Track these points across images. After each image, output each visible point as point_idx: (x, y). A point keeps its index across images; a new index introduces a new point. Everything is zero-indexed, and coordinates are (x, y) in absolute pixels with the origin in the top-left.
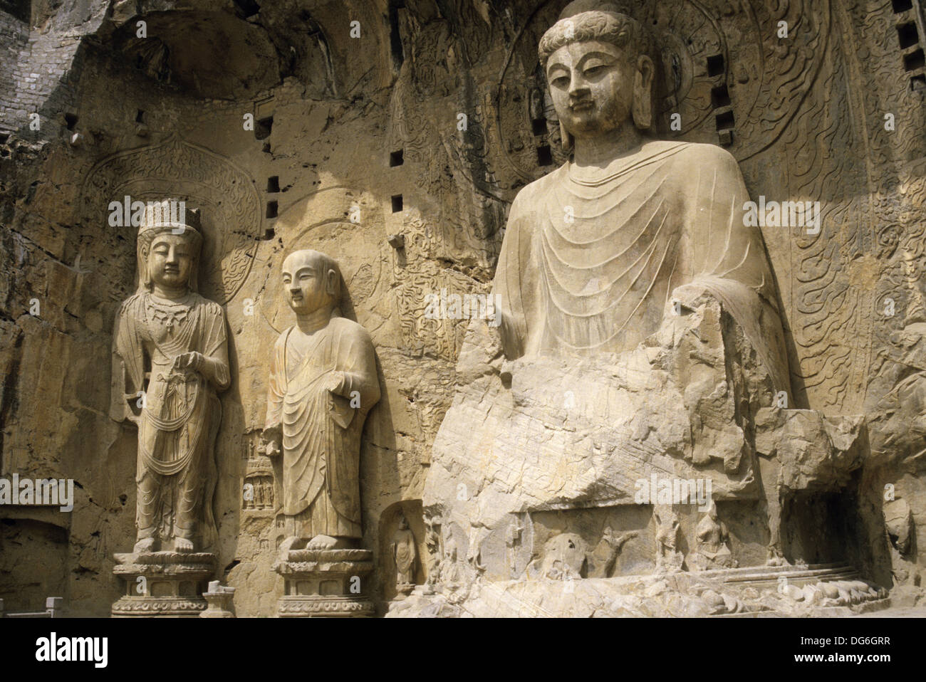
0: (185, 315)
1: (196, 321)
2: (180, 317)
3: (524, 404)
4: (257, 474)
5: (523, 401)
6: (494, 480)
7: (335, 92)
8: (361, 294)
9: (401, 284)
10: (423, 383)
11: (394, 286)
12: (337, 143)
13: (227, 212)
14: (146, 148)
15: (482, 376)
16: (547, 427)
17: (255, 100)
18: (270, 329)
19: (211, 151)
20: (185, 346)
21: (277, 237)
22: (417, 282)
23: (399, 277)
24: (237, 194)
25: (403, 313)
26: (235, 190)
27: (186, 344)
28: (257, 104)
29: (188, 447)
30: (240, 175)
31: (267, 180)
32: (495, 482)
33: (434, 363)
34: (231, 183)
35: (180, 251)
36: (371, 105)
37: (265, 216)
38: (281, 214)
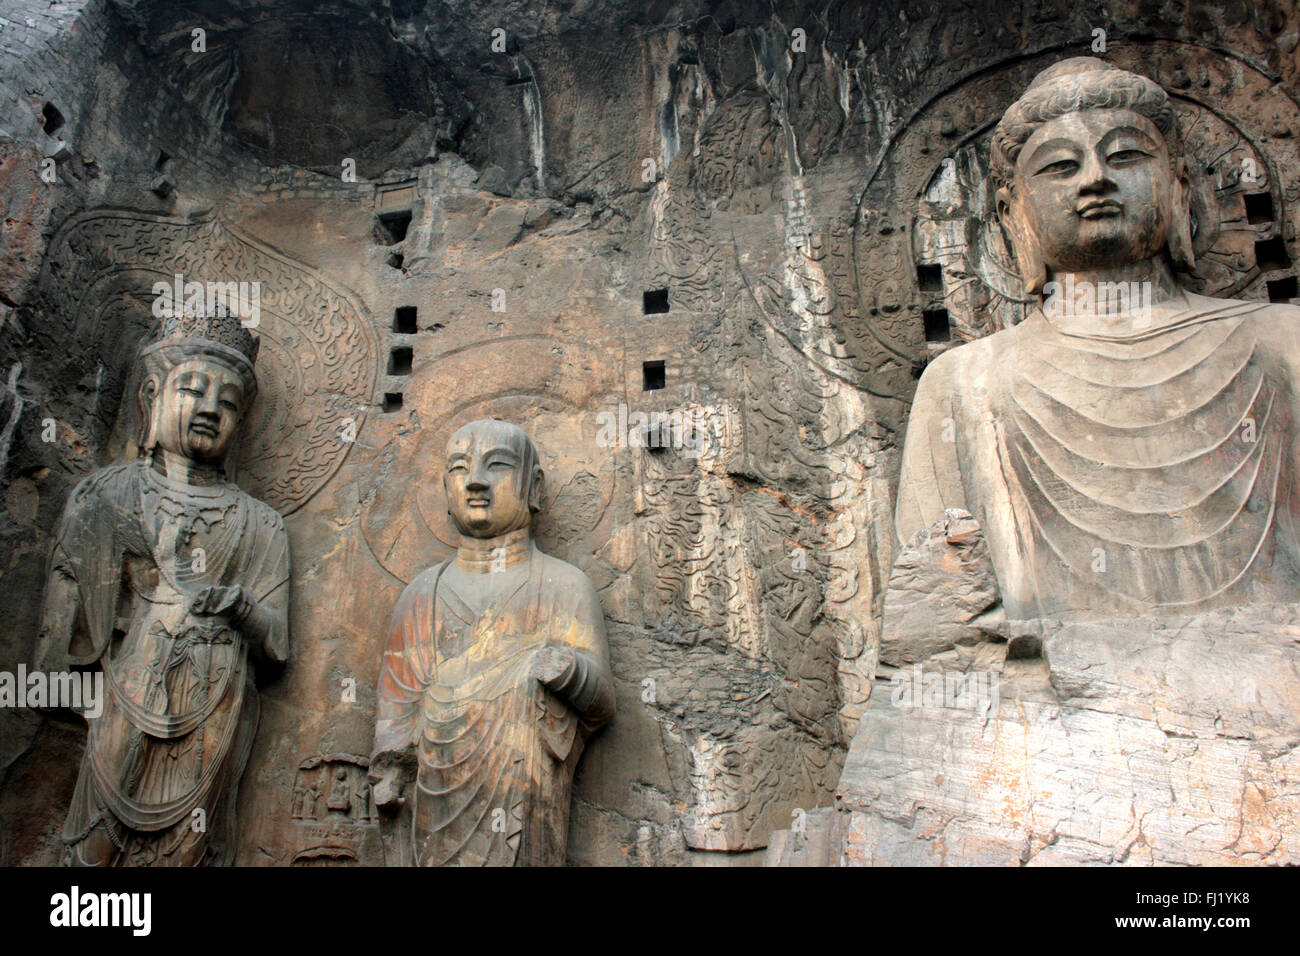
0: (219, 516)
1: (240, 532)
2: (210, 517)
3: (1088, 693)
4: (321, 851)
5: (1086, 686)
6: (1056, 839)
7: (541, 184)
8: (574, 523)
9: (657, 512)
10: (694, 694)
11: (638, 515)
12: (539, 266)
13: (305, 356)
14: (165, 219)
15: (950, 648)
16: (1169, 734)
17: (378, 181)
18: (378, 570)
19: (280, 253)
20: (213, 575)
21: (407, 407)
22: (690, 511)
23: (653, 500)
24: (328, 328)
25: (661, 563)
26: (326, 321)
27: (217, 570)
28: (381, 189)
29: (199, 776)
30: (337, 297)
31: (394, 312)
32: (1061, 842)
33: (719, 658)
34: (317, 310)
35: (228, 396)
36: (608, 213)
37: (385, 370)
38: (420, 369)
